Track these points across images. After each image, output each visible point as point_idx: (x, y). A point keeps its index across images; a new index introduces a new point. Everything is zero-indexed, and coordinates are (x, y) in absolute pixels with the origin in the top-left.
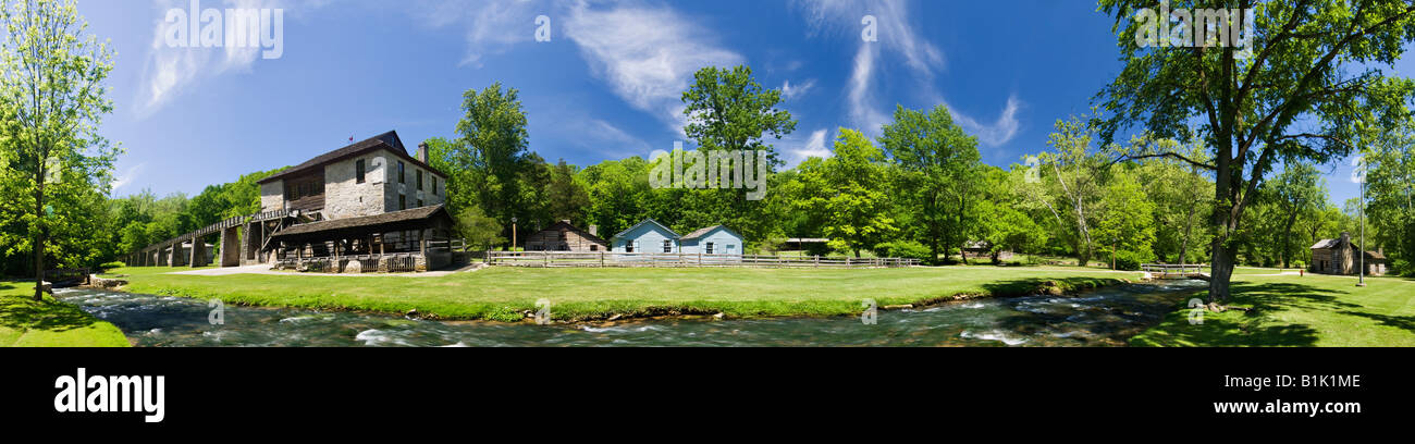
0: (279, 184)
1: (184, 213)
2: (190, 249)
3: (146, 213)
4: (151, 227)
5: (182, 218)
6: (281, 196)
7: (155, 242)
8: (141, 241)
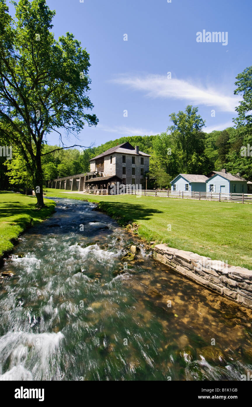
0: (95, 161)
1: (77, 161)
2: (79, 182)
3: (58, 158)
4: (60, 167)
5: (75, 163)
6: (95, 164)
7: (63, 176)
8: (55, 174)
